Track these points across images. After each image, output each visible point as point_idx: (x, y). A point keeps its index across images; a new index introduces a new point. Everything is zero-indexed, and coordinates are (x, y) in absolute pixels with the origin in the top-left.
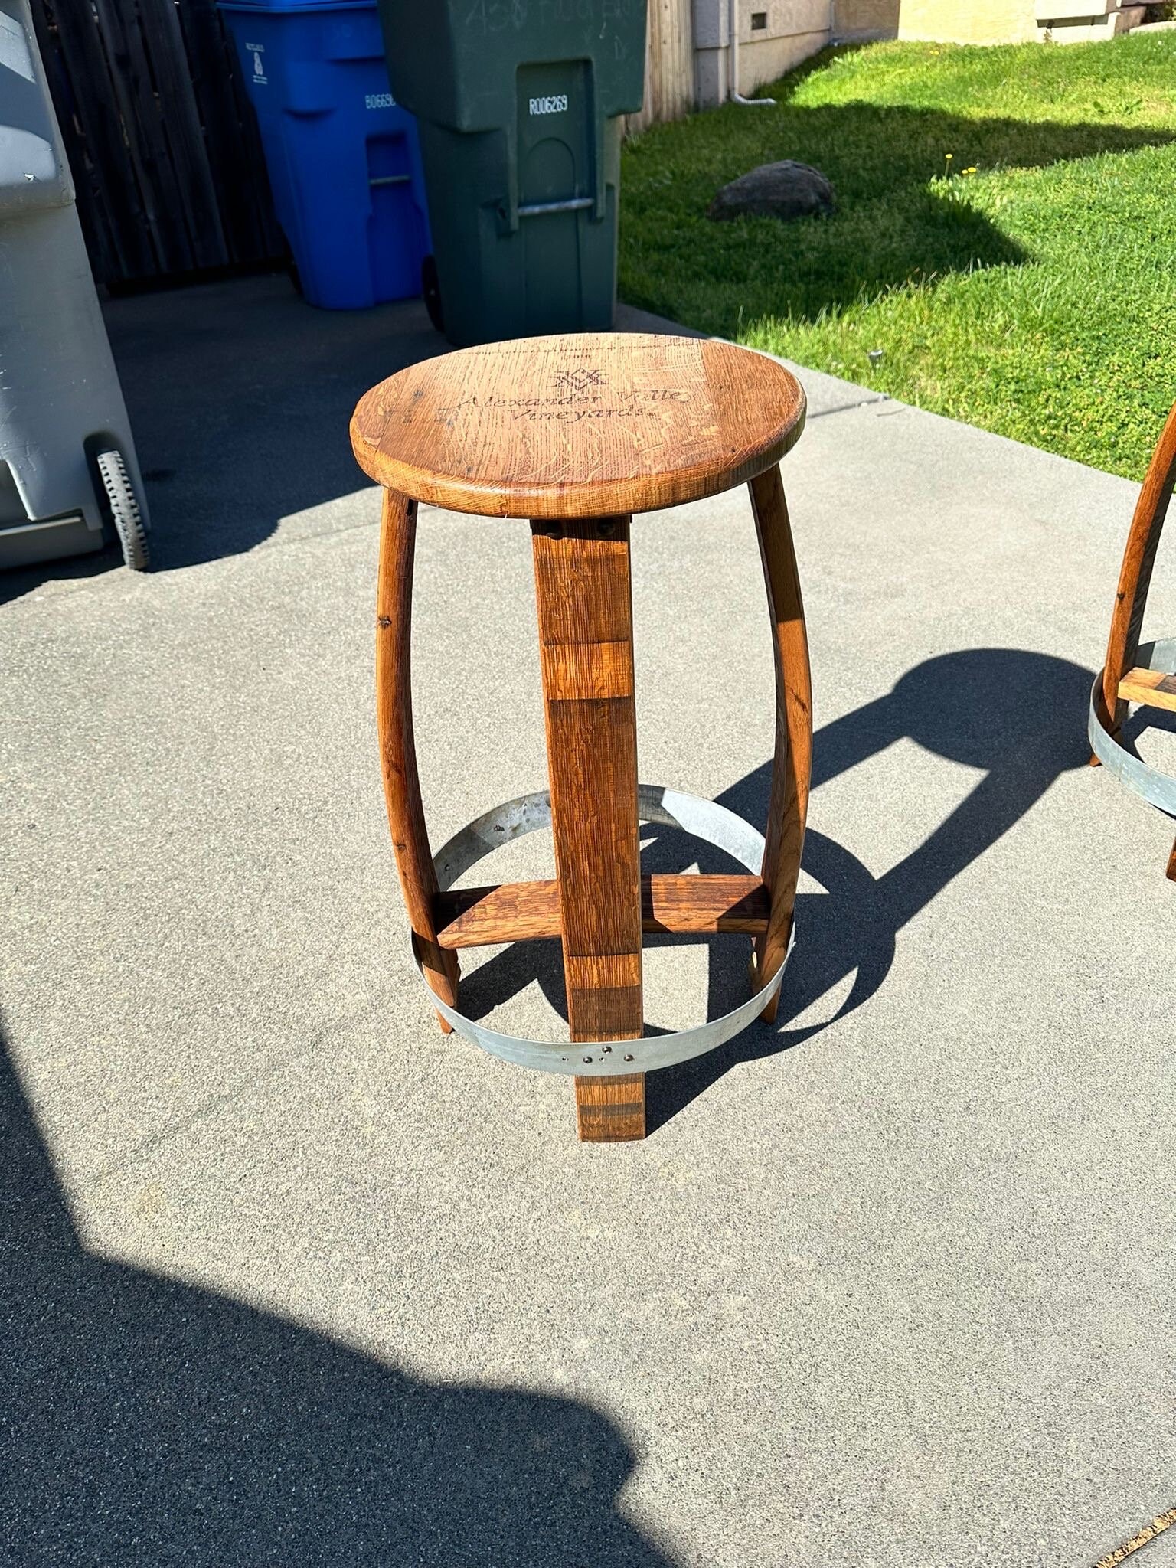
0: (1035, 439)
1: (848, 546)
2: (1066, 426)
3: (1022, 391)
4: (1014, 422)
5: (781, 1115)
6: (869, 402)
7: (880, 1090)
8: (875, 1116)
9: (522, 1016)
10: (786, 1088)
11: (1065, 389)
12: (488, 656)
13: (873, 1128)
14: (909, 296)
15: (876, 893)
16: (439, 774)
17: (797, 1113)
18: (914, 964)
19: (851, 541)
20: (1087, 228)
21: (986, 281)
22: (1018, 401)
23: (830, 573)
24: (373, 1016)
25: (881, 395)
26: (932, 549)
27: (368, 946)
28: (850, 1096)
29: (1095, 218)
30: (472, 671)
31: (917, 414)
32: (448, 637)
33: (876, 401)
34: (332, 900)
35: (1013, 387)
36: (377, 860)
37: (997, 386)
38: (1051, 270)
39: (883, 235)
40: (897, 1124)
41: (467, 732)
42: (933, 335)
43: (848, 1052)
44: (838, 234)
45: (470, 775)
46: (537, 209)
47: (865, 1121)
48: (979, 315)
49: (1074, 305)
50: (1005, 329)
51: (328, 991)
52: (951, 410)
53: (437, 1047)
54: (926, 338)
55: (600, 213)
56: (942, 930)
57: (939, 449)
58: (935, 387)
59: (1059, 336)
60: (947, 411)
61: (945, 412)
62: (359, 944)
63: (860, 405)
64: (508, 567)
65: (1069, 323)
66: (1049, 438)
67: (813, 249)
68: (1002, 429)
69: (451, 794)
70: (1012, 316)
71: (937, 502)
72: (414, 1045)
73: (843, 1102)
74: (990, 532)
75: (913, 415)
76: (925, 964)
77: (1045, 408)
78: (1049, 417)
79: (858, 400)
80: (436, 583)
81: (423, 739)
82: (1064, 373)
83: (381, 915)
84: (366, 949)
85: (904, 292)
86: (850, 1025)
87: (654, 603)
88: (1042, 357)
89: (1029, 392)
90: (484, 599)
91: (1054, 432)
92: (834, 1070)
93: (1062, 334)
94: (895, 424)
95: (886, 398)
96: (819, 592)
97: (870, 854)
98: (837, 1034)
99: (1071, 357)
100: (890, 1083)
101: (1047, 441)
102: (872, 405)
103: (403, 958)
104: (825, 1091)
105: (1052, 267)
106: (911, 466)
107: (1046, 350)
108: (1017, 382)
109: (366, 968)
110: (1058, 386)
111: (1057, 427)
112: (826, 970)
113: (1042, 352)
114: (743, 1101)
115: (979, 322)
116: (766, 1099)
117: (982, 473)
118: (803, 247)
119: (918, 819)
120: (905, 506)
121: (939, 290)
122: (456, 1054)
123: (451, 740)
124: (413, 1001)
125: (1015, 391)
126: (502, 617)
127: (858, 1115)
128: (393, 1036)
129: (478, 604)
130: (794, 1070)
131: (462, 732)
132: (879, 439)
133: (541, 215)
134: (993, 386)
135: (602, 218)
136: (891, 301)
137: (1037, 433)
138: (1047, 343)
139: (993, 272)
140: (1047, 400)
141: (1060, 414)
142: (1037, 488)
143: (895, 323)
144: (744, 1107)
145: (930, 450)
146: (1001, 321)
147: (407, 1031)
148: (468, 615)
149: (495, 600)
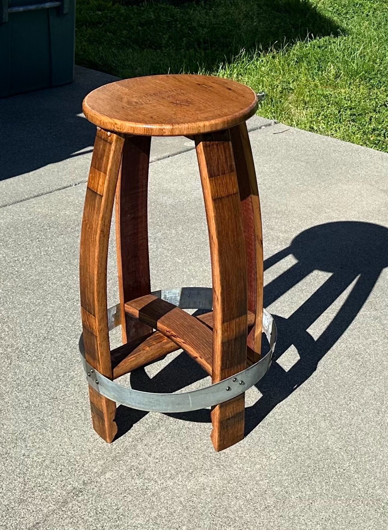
0: (368, 143)
1: (278, 213)
2: (384, 134)
3: (355, 115)
4: (354, 133)
5: (323, 514)
6: (266, 126)
7: (371, 491)
8: (371, 503)
9: (160, 499)
10: (322, 501)
11: (379, 112)
12: (63, 301)
13: (371, 509)
14: (274, 57)
15: (345, 398)
16: (55, 377)
17: (331, 511)
18: (373, 428)
19: (279, 209)
20: (371, 12)
21: (319, 47)
22: (353, 121)
23: (272, 229)
24: (65, 516)
25: (273, 121)
26: (327, 211)
27: (46, 480)
28: (356, 497)
29: (374, 6)
30: (54, 312)
31: (297, 132)
32: (28, 293)
33: (270, 125)
34: (10, 460)
35: (349, 112)
36: (31, 433)
37: (339, 112)
38: (356, 40)
39: (246, 16)
40: (383, 505)
41: (65, 349)
42: (293, 82)
43: (349, 478)
44: (215, 16)
45: (76, 374)
46: (21, 9)
47: (366, 507)
48: (319, 68)
49: (374, 62)
50: (337, 76)
51: (29, 508)
52: (315, 128)
53: (113, 524)
54: (289, 83)
55: (66, 11)
56: (383, 410)
57: (316, 152)
58: (302, 114)
59: (370, 81)
60: (313, 128)
61: (312, 129)
62: (39, 480)
63: (260, 128)
64: (56, 244)
65: (373, 73)
66: (377, 142)
67: (203, 27)
68: (347, 138)
69: (68, 387)
70: (339, 68)
71: (323, 184)
72: (98, 526)
73: (353, 501)
74: (357, 198)
75: (295, 132)
76: (379, 427)
77: (370, 124)
78: (374, 130)
79: (259, 125)
80: (5, 260)
81: (35, 358)
82: (377, 103)
83: (47, 462)
84: (45, 482)
85: (269, 56)
86: (347, 465)
87: (167, 256)
88: (362, 94)
89: (359, 115)
90: (46, 267)
91: (379, 138)
92: (345, 487)
93: (371, 79)
94: (285, 139)
95: (275, 123)
96: (269, 240)
97: (336, 378)
98: (342, 470)
99: (379, 93)
100: (375, 487)
101: (375, 144)
102: (268, 127)
103: (72, 482)
104: (343, 498)
105: (356, 38)
106: (303, 164)
107: (363, 89)
108: (351, 109)
109: (49, 492)
110: (375, 111)
111: (379, 135)
112: (328, 441)
113: (362, 90)
114: (301, 512)
115: (320, 73)
116: (313, 509)
117: (344, 165)
118: (195, 24)
119: (357, 356)
120: (305, 187)
121: (291, 54)
122: (126, 525)
123: (55, 355)
124: (88, 504)
125: (351, 115)
126: (64, 276)
127: (362, 505)
128: (82, 524)
129: (42, 270)
130: (324, 491)
131: (62, 349)
132: (279, 148)
133: (24, 12)
134: (337, 112)
135: (67, 13)
136: (262, 61)
137: (369, 139)
138: (363, 84)
139: (322, 40)
140: (371, 120)
141: (380, 127)
142: (377, 172)
143: (268, 74)
144: (302, 515)
145: (311, 153)
146: (333, 72)
147: (90, 519)
148: (37, 278)
149: (54, 266)
